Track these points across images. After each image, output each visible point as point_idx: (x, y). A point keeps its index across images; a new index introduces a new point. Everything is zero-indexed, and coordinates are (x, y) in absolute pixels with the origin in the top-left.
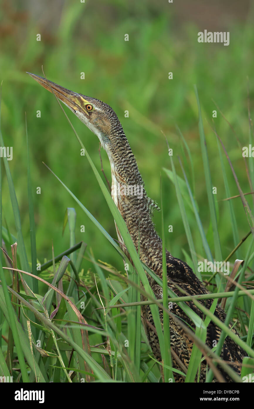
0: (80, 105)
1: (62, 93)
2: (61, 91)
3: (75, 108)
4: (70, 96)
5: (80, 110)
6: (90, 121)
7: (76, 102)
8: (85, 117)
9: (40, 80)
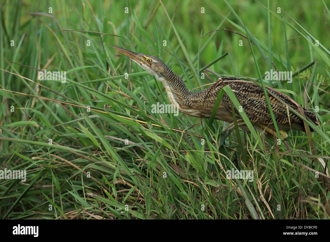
0: (144, 60)
1: (133, 55)
2: (131, 54)
3: (141, 62)
4: (137, 56)
5: (144, 63)
6: (151, 69)
7: (141, 59)
8: (148, 67)
9: (119, 49)
